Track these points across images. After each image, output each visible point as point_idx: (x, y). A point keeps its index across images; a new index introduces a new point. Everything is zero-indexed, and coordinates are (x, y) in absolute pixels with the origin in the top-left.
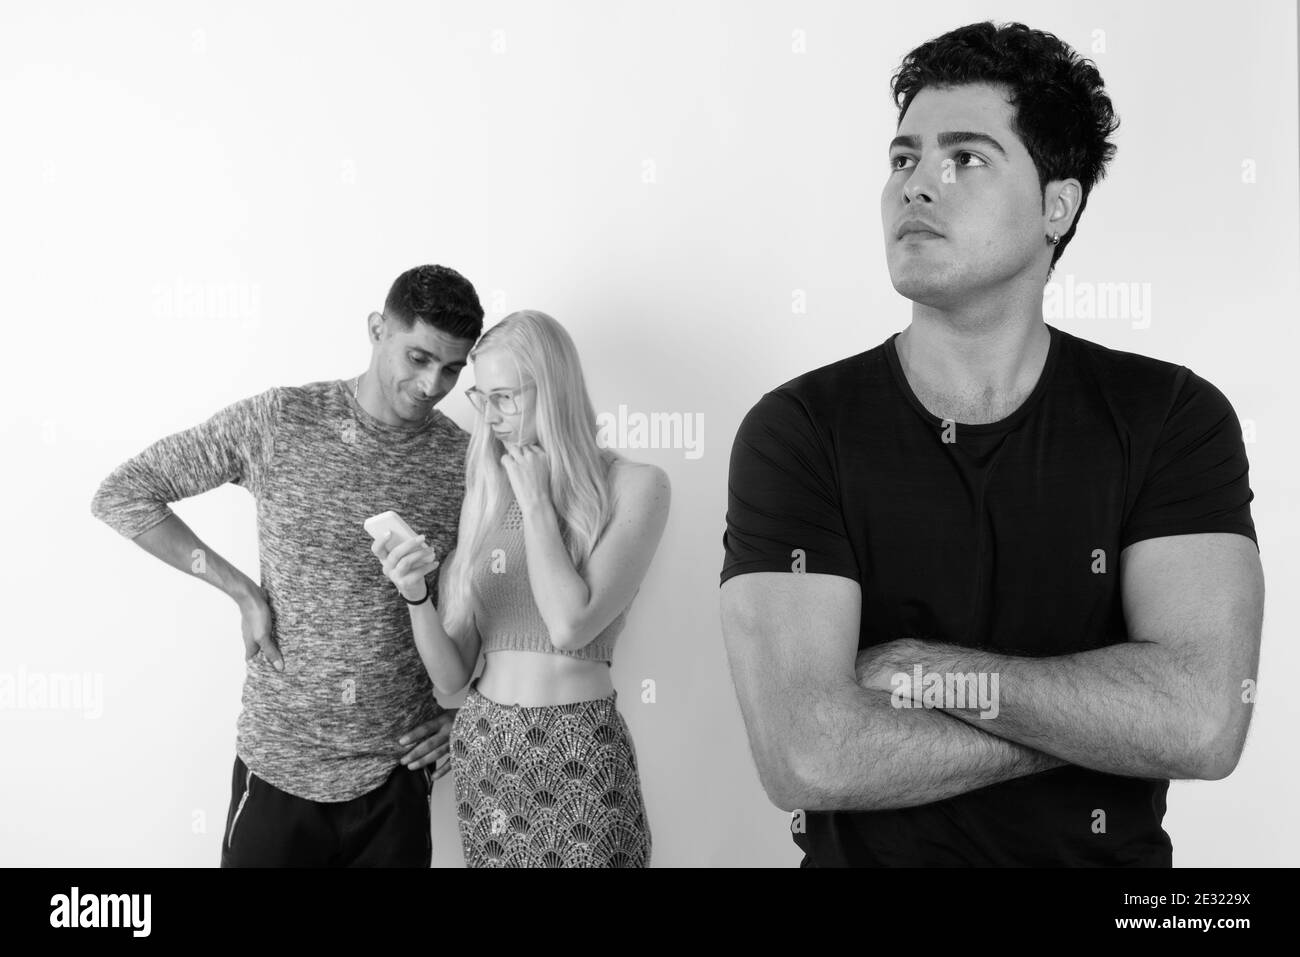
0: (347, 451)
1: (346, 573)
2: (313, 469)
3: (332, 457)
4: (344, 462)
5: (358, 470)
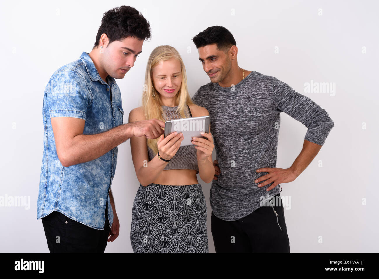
0: (218, 100)
1: (227, 140)
2: (210, 109)
3: (214, 104)
4: (218, 104)
5: (222, 105)
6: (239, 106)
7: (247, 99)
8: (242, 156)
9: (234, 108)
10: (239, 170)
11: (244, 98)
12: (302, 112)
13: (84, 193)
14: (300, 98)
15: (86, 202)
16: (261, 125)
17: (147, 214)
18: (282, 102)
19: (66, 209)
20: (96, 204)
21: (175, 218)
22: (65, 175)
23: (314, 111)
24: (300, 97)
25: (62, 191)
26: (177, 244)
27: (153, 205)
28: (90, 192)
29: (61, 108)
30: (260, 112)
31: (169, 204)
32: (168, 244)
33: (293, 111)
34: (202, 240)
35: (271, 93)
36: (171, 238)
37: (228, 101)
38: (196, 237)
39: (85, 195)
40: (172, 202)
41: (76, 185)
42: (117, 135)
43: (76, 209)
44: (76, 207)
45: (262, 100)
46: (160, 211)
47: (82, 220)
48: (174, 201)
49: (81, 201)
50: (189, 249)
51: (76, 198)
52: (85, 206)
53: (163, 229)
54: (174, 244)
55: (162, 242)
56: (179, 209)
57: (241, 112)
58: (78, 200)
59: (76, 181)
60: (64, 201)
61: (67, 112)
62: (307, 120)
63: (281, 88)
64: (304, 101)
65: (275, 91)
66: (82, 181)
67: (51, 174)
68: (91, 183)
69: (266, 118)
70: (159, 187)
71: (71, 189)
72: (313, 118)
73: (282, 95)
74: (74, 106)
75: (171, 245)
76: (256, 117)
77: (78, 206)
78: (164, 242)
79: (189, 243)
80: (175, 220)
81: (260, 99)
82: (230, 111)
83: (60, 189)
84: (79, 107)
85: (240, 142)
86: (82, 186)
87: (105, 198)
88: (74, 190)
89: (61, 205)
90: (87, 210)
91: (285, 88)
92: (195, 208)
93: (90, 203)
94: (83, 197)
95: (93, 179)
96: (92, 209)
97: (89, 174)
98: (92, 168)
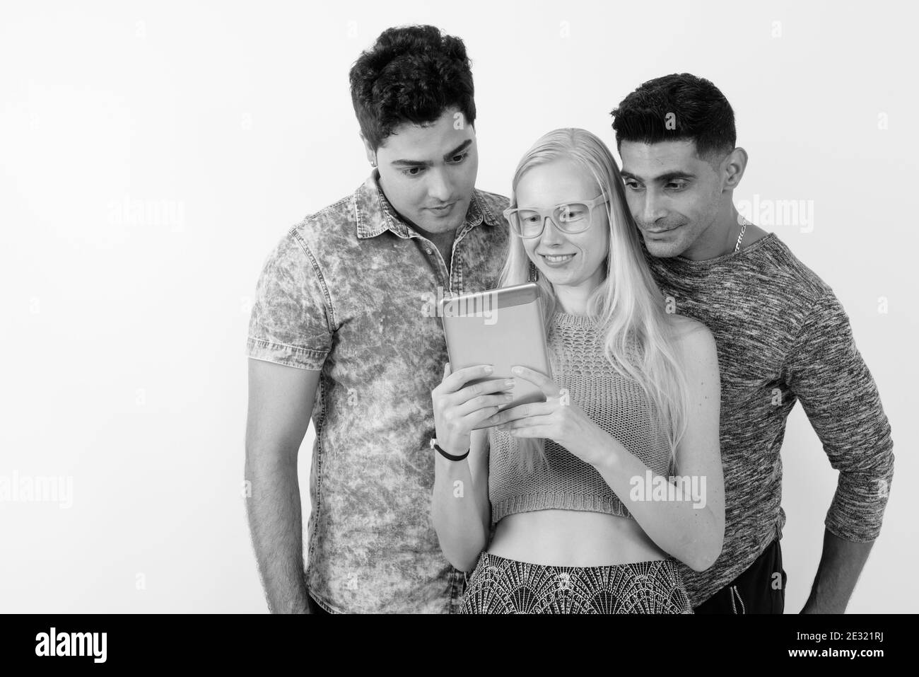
13: (366, 542)
14: (861, 379)
15: (374, 567)
18: (807, 371)
19: (319, 585)
24: (863, 378)
28: (388, 539)
35: (789, 337)
39: (369, 546)
41: (343, 522)
43: (340, 586)
44: (341, 581)
45: (756, 344)
49: (358, 563)
51: (343, 555)
58: (348, 563)
59: (344, 513)
63: (823, 334)
65: (803, 338)
66: (361, 512)
70: (518, 569)
71: (331, 535)
73: (819, 353)
77: (347, 577)
81: (751, 337)
84: (281, 333)
86: (361, 524)
88: (338, 536)
90: (373, 588)
91: (834, 339)
93: (387, 566)
94: (365, 556)
95: (390, 503)
96: (392, 584)
97: (375, 489)
98: (382, 473)
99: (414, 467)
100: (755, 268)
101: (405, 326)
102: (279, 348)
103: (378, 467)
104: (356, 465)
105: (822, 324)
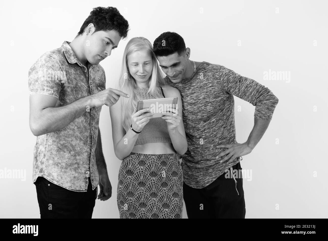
6: (195, 95)
7: (200, 88)
8: (204, 135)
9: (192, 97)
10: (203, 146)
11: (197, 87)
12: (248, 94)
13: (65, 161)
15: (67, 169)
16: (215, 108)
17: (130, 179)
18: (229, 88)
19: (48, 174)
20: (78, 169)
21: (154, 182)
22: (48, 146)
23: (257, 92)
24: (244, 81)
25: (46, 160)
26: (155, 205)
27: (134, 171)
28: (71, 160)
29: (35, 87)
30: (212, 98)
31: (149, 170)
32: (146, 206)
33: (240, 94)
34: (177, 203)
35: (218, 81)
36: (150, 200)
37: (185, 91)
38: (172, 200)
40: (152, 169)
41: (57, 154)
42: (79, 107)
43: (57, 175)
44: (57, 173)
45: (212, 88)
46: (141, 176)
47: (62, 184)
48: (153, 167)
49: (62, 168)
50: (164, 210)
51: (57, 165)
52: (65, 172)
53: (143, 192)
54: (152, 205)
55: (142, 203)
56: (157, 174)
57: (197, 99)
58: (59, 167)
59: (58, 151)
60: (47, 168)
61: (39, 90)
62: (252, 100)
63: (226, 76)
64: (248, 84)
65: (222, 79)
66: (63, 151)
67: (39, 146)
68: (72, 153)
69: (219, 102)
70: (140, 155)
71: (53, 158)
72: (258, 98)
73: (228, 81)
74: (45, 85)
75: (150, 206)
76: (210, 102)
77: (59, 172)
78: (144, 203)
79: (165, 205)
80: (154, 184)
81: (210, 87)
82: (188, 99)
83: (44, 158)
84: (49, 86)
85: (200, 125)
86: (63, 155)
87: (87, 164)
88: (56, 159)
89: (45, 171)
90: (67, 175)
91: (229, 75)
92: (171, 174)
93: (71, 169)
94: (64, 165)
95: (73, 149)
96: (73, 174)
97: (69, 145)
98: (72, 140)
99: (82, 139)
100: (203, 70)
101: (81, 93)
102: (49, 91)
103: (70, 138)
104: (63, 136)
105: (224, 73)
